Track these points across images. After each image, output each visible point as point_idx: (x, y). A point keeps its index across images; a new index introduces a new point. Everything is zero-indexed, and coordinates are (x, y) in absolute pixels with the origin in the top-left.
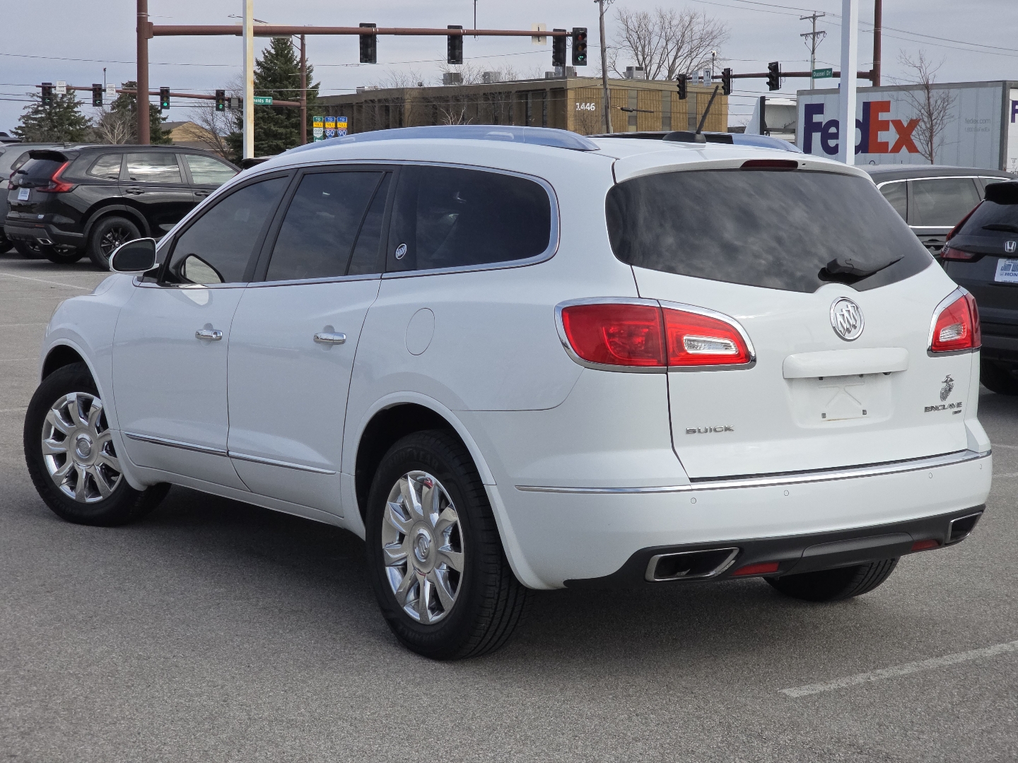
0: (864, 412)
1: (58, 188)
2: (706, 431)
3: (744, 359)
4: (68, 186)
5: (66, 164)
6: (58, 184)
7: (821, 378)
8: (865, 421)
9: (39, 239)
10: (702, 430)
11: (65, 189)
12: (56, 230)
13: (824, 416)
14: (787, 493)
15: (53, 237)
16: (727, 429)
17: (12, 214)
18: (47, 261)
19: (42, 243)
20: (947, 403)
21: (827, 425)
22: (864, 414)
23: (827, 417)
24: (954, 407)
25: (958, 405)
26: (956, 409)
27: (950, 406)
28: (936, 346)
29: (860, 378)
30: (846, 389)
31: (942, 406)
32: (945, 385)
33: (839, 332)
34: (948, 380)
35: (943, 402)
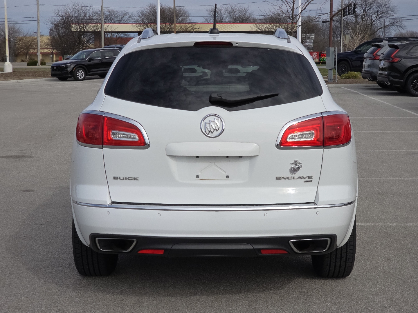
0: (228, 177)
1: (393, 61)
2: (123, 179)
3: (142, 144)
4: (398, 59)
5: (398, 50)
6: (393, 59)
7: (197, 157)
8: (228, 182)
9: (385, 82)
10: (122, 178)
11: (396, 61)
12: (392, 79)
13: (198, 177)
14: (159, 215)
15: (390, 81)
16: (135, 179)
17: (381, 72)
18: (396, 92)
19: (386, 84)
20: (297, 175)
21: (198, 181)
22: (227, 178)
23: (200, 178)
24: (304, 178)
25: (309, 177)
26: (307, 179)
27: (300, 177)
28: (283, 144)
29: (227, 158)
30: (216, 164)
31: (292, 177)
32: (293, 166)
33: (204, 132)
34: (295, 163)
35: (293, 175)
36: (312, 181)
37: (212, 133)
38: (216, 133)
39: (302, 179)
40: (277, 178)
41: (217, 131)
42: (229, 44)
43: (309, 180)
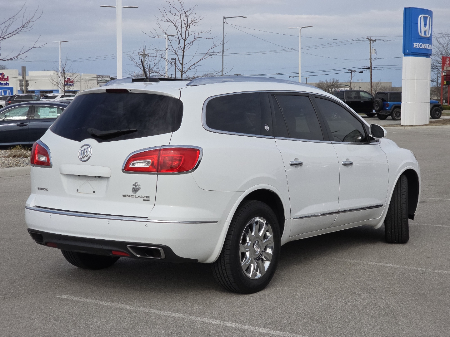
7: (79, 176)
8: (94, 195)
10: (41, 189)
13: (77, 190)
16: (46, 190)
20: (137, 194)
21: (77, 194)
22: (93, 193)
23: (79, 191)
24: (143, 198)
25: (147, 197)
26: (145, 199)
27: (139, 197)
28: (127, 169)
29: (95, 178)
30: (89, 181)
31: (134, 196)
32: (134, 186)
33: (79, 157)
34: (135, 184)
35: (135, 194)
36: (149, 200)
37: (84, 158)
38: (86, 158)
39: (141, 198)
40: (124, 196)
41: (87, 157)
42: (125, 91)
43: (147, 199)
